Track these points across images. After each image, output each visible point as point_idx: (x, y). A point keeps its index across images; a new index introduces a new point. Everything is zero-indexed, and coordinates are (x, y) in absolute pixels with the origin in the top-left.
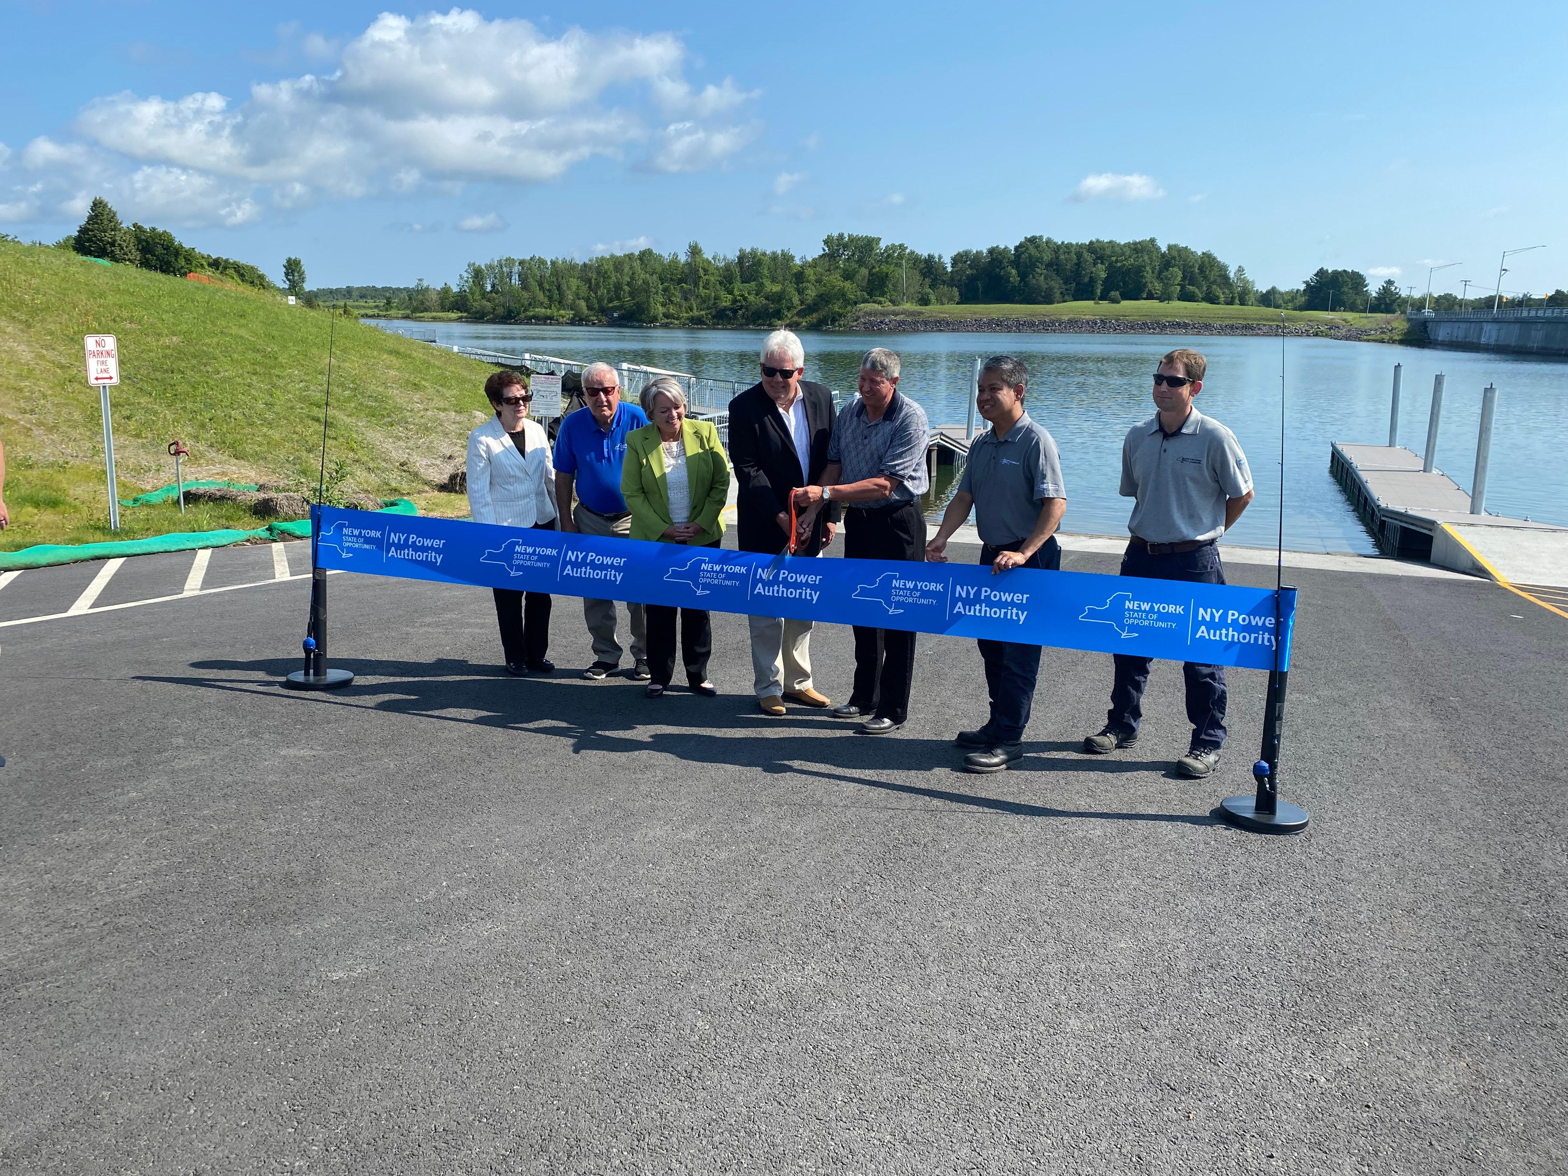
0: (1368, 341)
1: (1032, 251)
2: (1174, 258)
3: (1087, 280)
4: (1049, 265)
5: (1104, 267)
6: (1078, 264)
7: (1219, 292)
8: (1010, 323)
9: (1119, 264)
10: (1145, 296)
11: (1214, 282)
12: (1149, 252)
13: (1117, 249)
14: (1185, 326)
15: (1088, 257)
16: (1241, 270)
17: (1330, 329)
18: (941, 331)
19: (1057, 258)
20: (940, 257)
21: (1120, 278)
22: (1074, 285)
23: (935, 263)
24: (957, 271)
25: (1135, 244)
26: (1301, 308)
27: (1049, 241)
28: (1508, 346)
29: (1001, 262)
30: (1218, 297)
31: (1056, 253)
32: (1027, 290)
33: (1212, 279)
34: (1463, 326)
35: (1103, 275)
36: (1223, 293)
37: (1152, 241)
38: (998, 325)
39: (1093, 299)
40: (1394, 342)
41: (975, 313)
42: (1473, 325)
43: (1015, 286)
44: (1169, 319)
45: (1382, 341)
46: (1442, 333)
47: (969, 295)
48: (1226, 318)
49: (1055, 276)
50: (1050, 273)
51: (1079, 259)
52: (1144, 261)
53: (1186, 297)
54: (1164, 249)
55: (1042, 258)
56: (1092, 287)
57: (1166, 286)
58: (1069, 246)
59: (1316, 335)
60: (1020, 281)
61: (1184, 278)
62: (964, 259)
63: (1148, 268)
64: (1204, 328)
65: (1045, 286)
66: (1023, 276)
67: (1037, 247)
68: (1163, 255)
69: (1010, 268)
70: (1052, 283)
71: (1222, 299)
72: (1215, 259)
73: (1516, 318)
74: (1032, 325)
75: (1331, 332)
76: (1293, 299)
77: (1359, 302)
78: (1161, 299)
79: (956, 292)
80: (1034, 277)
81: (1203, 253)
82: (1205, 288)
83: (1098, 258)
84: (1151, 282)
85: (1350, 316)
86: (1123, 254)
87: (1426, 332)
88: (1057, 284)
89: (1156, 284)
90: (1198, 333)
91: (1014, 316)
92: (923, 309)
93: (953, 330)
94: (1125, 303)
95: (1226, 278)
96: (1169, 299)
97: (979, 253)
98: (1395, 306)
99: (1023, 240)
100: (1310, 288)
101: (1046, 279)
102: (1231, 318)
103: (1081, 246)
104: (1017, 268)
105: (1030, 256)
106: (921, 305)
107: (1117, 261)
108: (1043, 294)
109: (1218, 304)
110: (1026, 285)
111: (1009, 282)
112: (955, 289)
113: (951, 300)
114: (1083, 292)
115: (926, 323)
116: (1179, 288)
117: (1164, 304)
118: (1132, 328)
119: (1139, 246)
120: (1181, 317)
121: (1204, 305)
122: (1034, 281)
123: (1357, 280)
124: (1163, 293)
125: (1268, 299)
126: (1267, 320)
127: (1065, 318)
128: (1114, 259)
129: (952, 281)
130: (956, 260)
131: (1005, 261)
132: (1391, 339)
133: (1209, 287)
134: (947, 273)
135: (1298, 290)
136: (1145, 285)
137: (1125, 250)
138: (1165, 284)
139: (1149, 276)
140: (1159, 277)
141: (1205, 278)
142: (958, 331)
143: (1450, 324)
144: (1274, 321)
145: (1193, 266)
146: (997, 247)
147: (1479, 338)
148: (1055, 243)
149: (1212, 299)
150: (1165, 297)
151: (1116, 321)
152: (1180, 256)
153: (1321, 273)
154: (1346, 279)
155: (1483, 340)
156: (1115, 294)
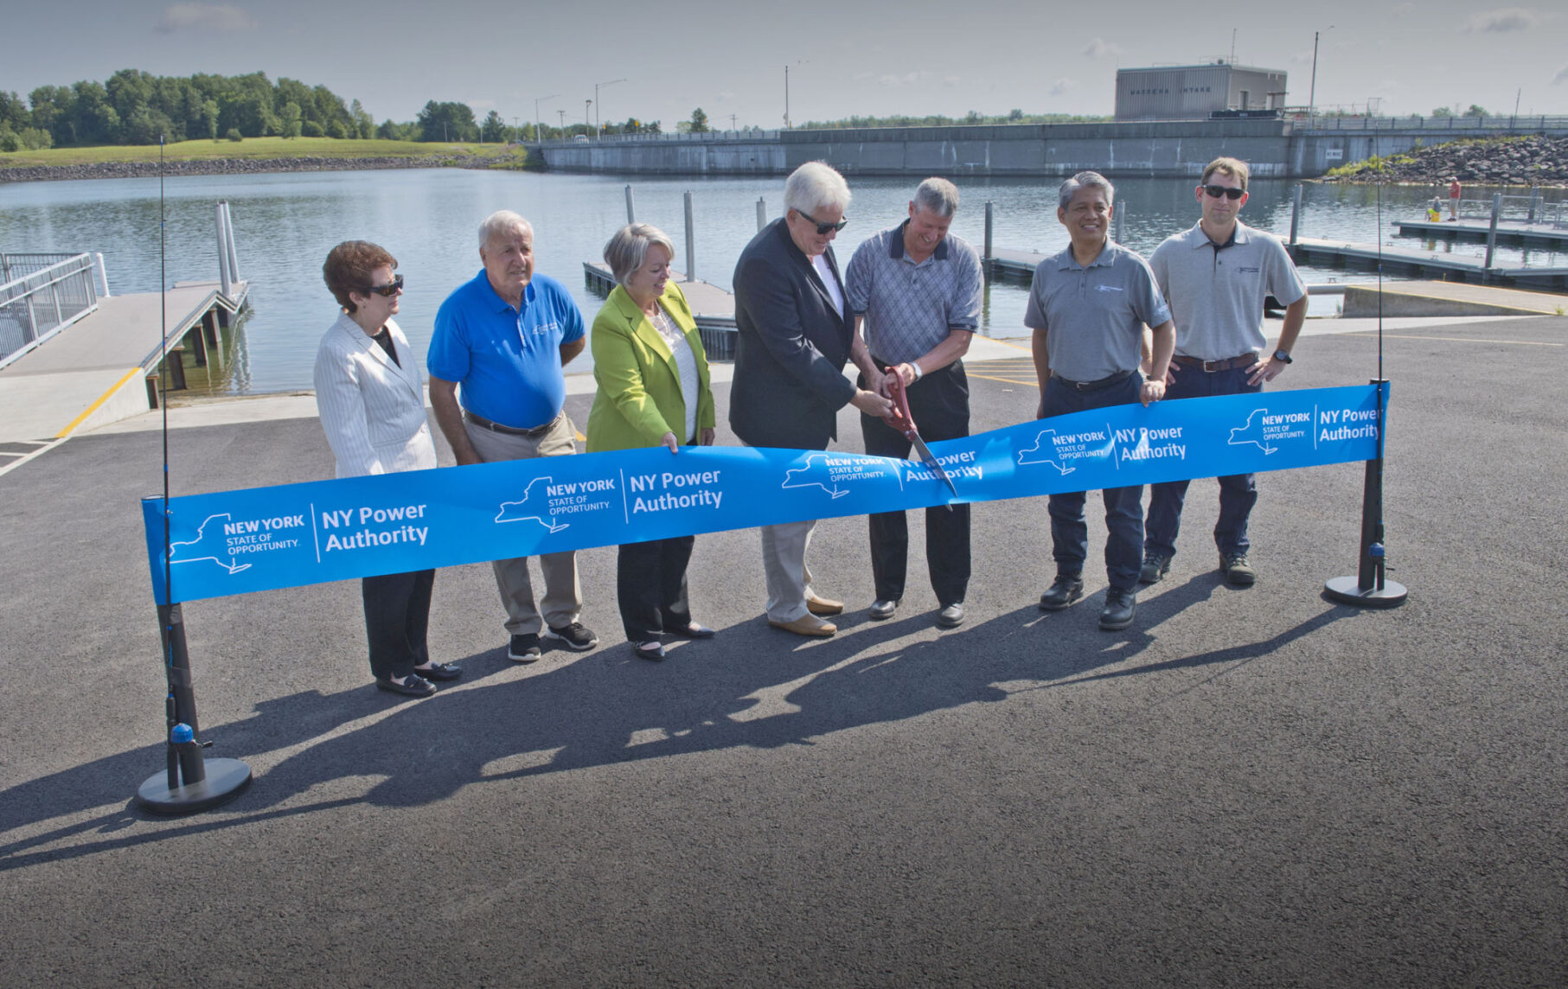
0: (496, 169)
1: (128, 86)
2: (288, 92)
3: (198, 117)
4: (151, 103)
5: (215, 103)
6: (185, 101)
7: (341, 127)
8: (124, 167)
9: (230, 100)
10: (265, 132)
11: (334, 117)
12: (260, 87)
13: (225, 84)
14: (318, 162)
15: (195, 94)
16: (356, 103)
17: (457, 159)
18: (39, 179)
19: (159, 94)
20: (15, 95)
21: (234, 114)
22: (185, 123)
23: (10, 102)
24: (40, 111)
25: (243, 78)
26: (419, 140)
27: (145, 77)
28: (615, 168)
29: (93, 99)
30: (341, 132)
31: (157, 88)
32: (131, 130)
33: (330, 113)
34: (574, 152)
35: (216, 111)
36: (346, 127)
37: (261, 74)
38: (109, 170)
39: (211, 138)
40: (518, 168)
41: (78, 158)
42: (582, 151)
43: (116, 127)
44: (300, 156)
45: (508, 168)
46: (557, 158)
47: (63, 139)
48: (357, 152)
49: (161, 114)
50: (155, 111)
51: (184, 95)
52: (257, 96)
53: (309, 132)
54: (275, 83)
55: (142, 95)
56: (206, 125)
57: (287, 121)
58: (170, 81)
59: (445, 165)
60: (122, 121)
61: (303, 114)
62: (46, 97)
63: (263, 104)
64: (337, 163)
65: (152, 126)
66: (124, 115)
67: (133, 82)
68: (276, 90)
69: (105, 106)
70: (159, 122)
71: (345, 133)
72: (329, 93)
73: (617, 144)
74: (150, 168)
75: (458, 162)
76: (409, 132)
77: (470, 132)
78: (284, 135)
79: (47, 134)
80: (136, 116)
81: (316, 88)
82: (325, 123)
83: (205, 94)
84: (270, 118)
85: (472, 146)
86: (233, 89)
87: (543, 158)
88: (165, 122)
89: (275, 120)
90: (333, 169)
91: (126, 160)
92: (10, 155)
93: (55, 178)
94: (247, 141)
95: (344, 112)
96: (293, 135)
97: (63, 90)
98: (502, 135)
99: (114, 74)
100: (424, 122)
101: (151, 117)
102: (362, 152)
103: (184, 81)
104: (114, 106)
105: (128, 93)
106: (5, 151)
107: (227, 97)
108: (152, 134)
109: (342, 138)
110: (129, 124)
111: (108, 121)
112: (46, 132)
113: (43, 144)
114: (198, 130)
115: (18, 172)
116: (300, 123)
117: (289, 141)
118: (263, 166)
119: (248, 81)
120: (313, 153)
121: (330, 141)
122: (138, 120)
123: (465, 113)
124: (286, 130)
125: (386, 131)
126: (397, 153)
127: (187, 159)
128: (224, 94)
129: (37, 122)
130: (37, 98)
131: (98, 99)
132: (515, 166)
133: (330, 122)
134: (27, 114)
135: (412, 124)
136: (263, 121)
137: (235, 84)
138: (287, 120)
139: (266, 112)
140: (277, 113)
141: (323, 112)
142: (61, 178)
143: (562, 151)
144: (403, 153)
145: (309, 101)
146: (85, 82)
147: (590, 161)
148: (153, 78)
149: (334, 134)
150: (287, 133)
151: (245, 159)
152: (293, 90)
153: (431, 106)
154: (454, 111)
155: (594, 164)
156: (234, 131)
